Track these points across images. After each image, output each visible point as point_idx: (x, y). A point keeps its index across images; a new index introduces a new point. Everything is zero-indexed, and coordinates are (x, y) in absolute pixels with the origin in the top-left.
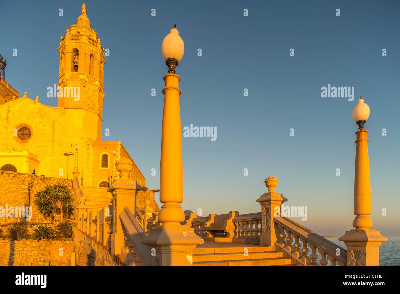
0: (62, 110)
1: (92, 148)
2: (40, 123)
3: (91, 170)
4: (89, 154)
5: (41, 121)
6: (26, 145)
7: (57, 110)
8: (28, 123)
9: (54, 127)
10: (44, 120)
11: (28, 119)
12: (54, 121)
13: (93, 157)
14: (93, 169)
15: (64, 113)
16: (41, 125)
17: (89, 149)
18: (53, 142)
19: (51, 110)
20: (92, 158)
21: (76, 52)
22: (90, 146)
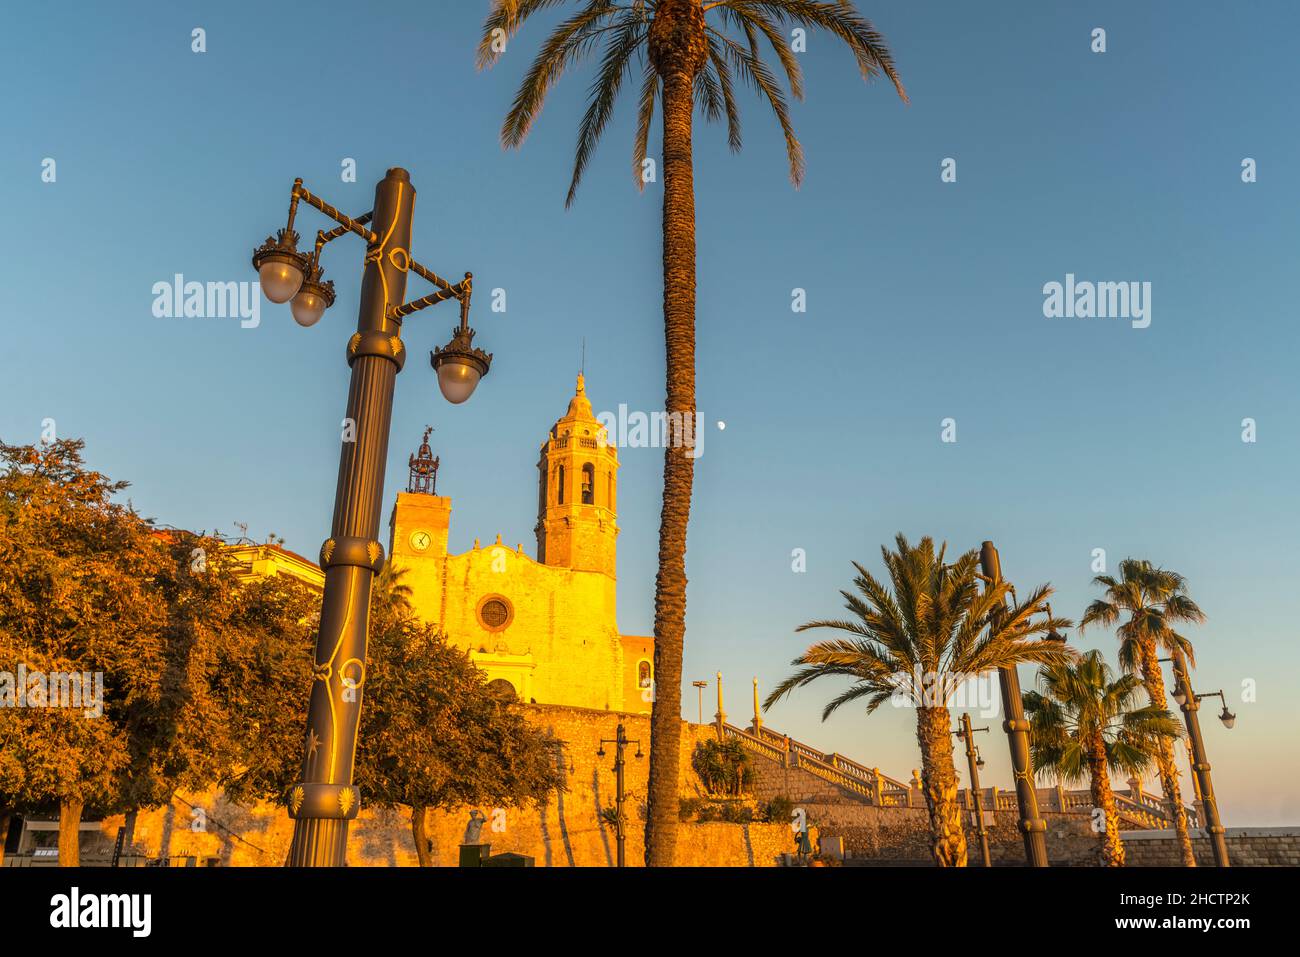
0: (567, 574)
1: (621, 650)
2: (527, 595)
3: (621, 692)
4: (616, 660)
5: (528, 592)
6: (499, 637)
7: (557, 573)
8: (505, 593)
9: (552, 603)
10: (534, 589)
11: (504, 586)
12: (552, 594)
13: (624, 665)
14: (624, 689)
15: (570, 579)
16: (529, 599)
17: (615, 650)
18: (551, 633)
19: (548, 571)
20: (621, 668)
21: (588, 468)
22: (618, 643)
